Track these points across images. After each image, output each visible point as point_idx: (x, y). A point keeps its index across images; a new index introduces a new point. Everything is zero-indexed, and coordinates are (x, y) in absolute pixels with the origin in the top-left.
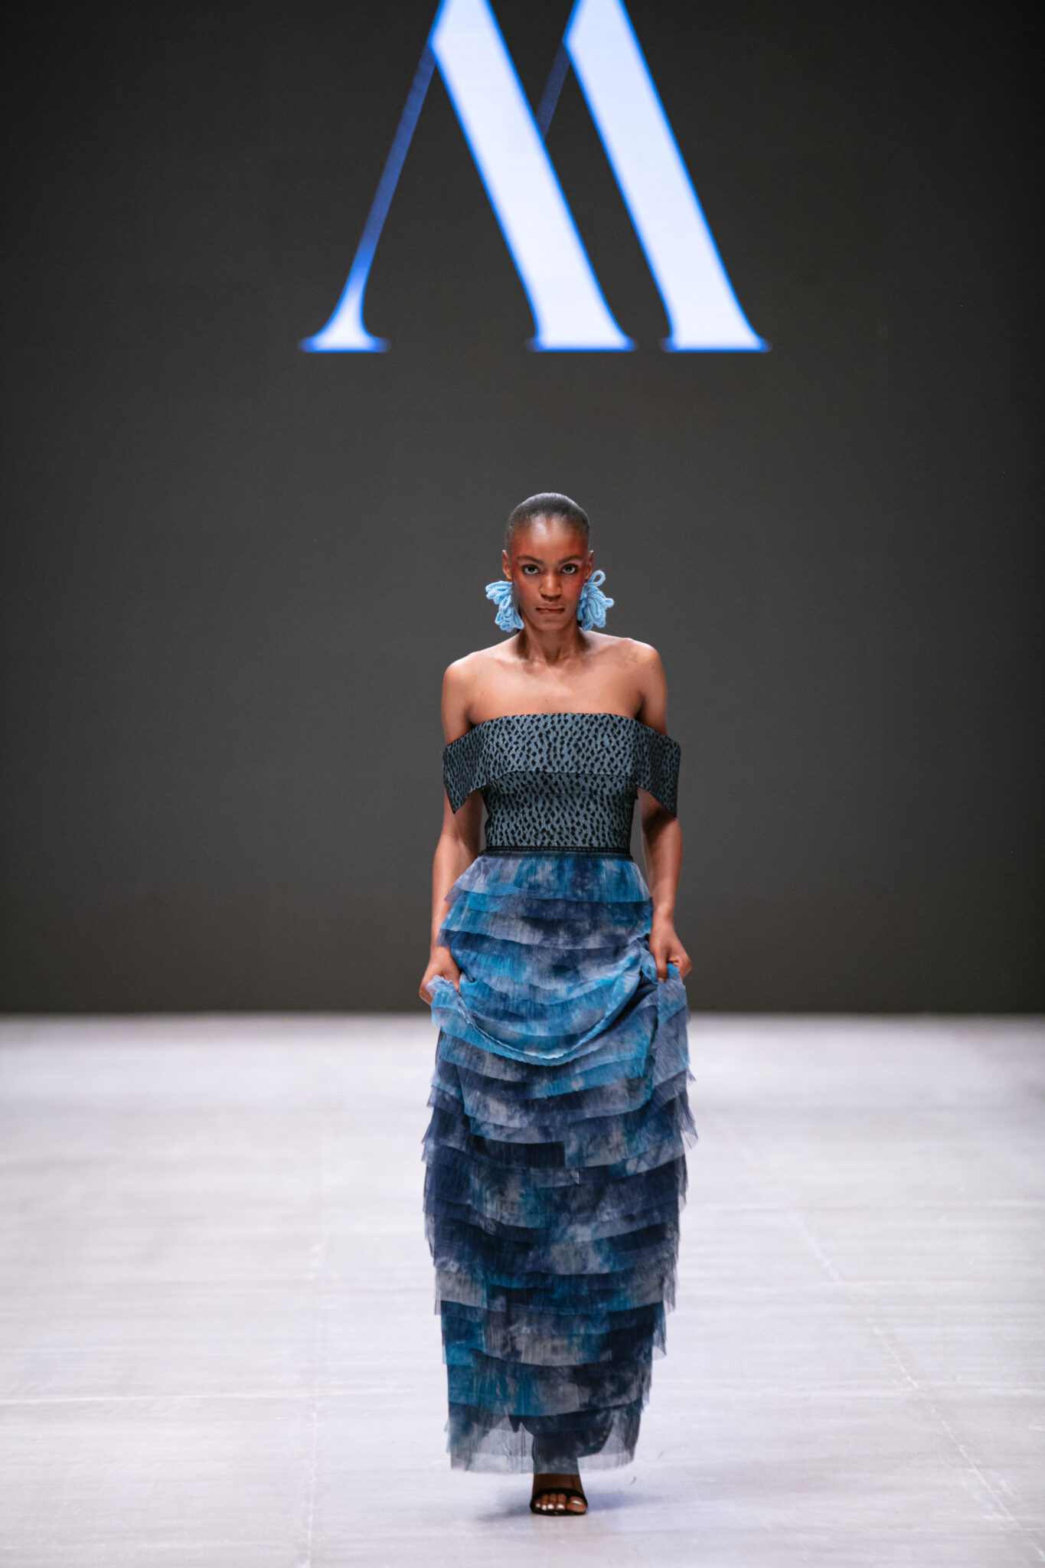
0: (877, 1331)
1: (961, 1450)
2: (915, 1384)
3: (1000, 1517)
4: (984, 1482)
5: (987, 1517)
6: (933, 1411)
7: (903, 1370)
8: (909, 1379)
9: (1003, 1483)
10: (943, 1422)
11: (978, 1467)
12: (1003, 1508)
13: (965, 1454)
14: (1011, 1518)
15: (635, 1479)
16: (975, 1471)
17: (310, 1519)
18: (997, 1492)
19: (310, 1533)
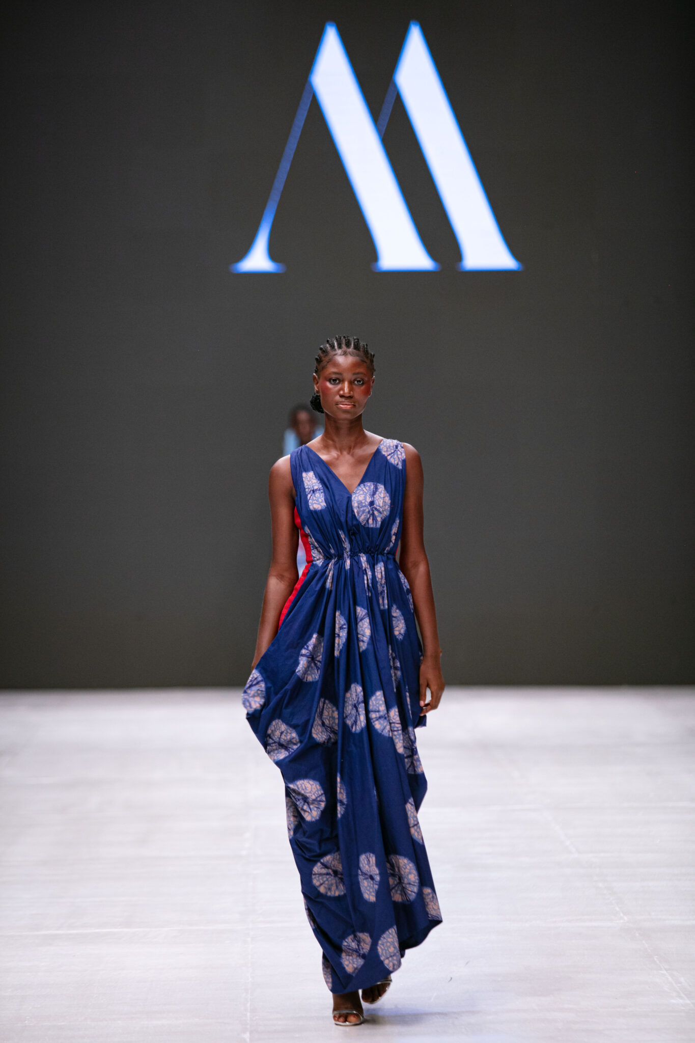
0: (600, 885)
1: (655, 959)
2: (626, 918)
3: (681, 1001)
4: (670, 978)
5: (673, 1001)
6: (637, 935)
7: (617, 909)
8: (622, 915)
9: (682, 979)
10: (644, 942)
11: (666, 970)
12: (682, 995)
13: (658, 962)
14: (688, 1002)
15: (451, 978)
16: (665, 972)
17: (248, 1005)
18: (679, 985)
19: (248, 1014)
